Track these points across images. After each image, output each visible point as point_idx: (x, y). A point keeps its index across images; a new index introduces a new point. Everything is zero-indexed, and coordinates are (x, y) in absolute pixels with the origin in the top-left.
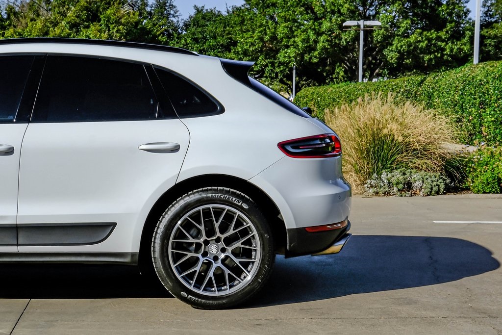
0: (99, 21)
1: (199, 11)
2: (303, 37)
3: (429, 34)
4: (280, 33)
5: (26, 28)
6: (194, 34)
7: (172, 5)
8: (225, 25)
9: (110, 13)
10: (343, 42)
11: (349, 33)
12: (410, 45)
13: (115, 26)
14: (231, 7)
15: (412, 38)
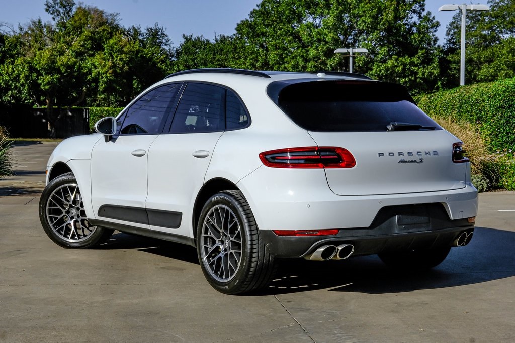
0: (103, 50)
1: (187, 40)
2: (293, 63)
3: (403, 60)
4: (272, 60)
5: (35, 56)
6: (185, 61)
7: (164, 34)
8: (214, 52)
9: (113, 43)
10: (328, 68)
11: (334, 59)
12: (387, 70)
13: (118, 55)
14: (219, 36)
15: (390, 63)
